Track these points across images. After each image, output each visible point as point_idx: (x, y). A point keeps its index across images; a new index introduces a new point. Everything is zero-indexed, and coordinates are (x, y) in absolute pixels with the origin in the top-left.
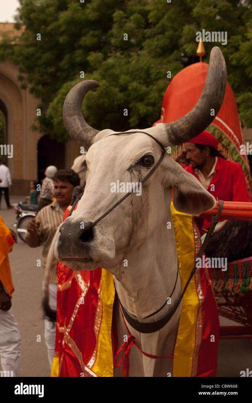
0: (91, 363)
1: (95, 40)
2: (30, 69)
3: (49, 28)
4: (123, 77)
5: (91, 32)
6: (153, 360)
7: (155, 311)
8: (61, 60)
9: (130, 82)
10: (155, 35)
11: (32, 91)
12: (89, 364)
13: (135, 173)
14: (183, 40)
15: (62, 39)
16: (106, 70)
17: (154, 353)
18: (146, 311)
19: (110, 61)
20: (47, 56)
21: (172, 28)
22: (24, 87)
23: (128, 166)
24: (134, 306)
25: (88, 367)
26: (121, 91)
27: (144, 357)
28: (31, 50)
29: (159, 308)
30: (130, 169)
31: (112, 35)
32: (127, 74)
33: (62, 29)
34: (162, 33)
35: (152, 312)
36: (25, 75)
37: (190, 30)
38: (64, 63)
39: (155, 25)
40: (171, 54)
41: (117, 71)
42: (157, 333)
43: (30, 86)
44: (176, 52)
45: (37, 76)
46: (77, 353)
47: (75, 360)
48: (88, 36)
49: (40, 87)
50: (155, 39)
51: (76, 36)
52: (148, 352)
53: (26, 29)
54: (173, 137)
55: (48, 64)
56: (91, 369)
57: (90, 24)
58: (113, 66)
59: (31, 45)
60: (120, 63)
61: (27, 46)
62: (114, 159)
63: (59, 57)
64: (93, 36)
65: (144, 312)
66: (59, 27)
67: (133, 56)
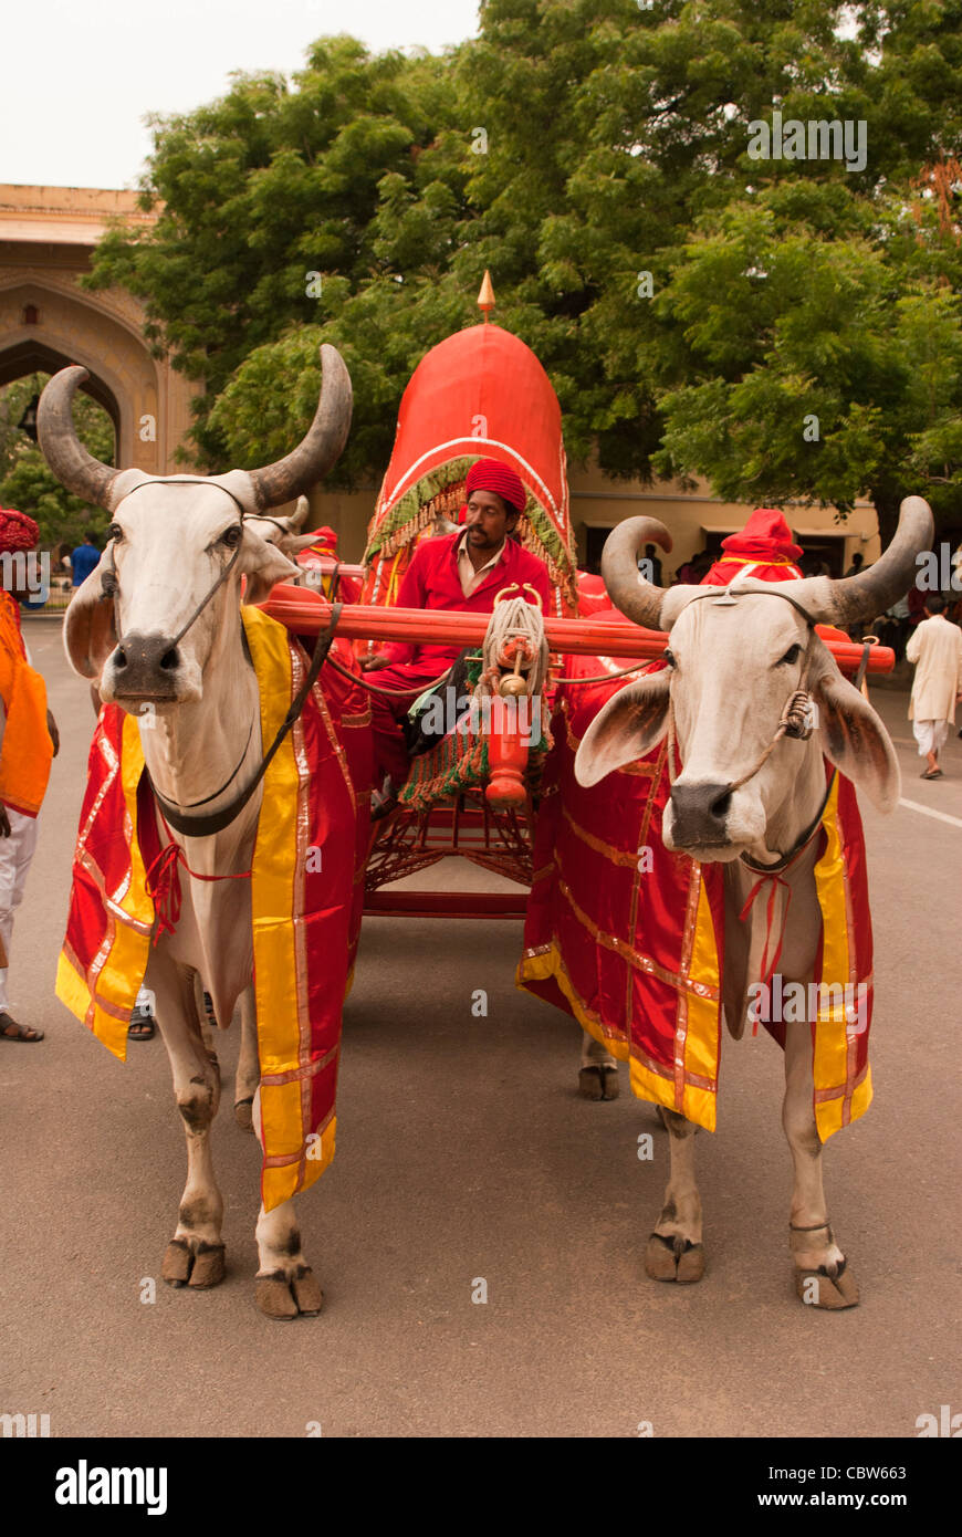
0: (119, 894)
1: (336, 242)
2: (174, 310)
3: (223, 210)
4: (396, 336)
5: (326, 224)
6: (210, 884)
7: (209, 795)
8: (252, 288)
9: (414, 350)
10: (481, 235)
11: (178, 364)
12: (114, 897)
13: (217, 556)
14: (542, 252)
15: (253, 238)
16: (354, 320)
17: (210, 873)
18: (196, 795)
19: (367, 296)
20: (216, 278)
21: (524, 218)
22: (159, 354)
23: (205, 544)
24: (175, 784)
25: (113, 901)
26: (389, 372)
27: (193, 880)
28: (177, 261)
29: (216, 790)
30: (208, 550)
31: (376, 234)
32: (407, 329)
33: (255, 213)
34: (500, 231)
35: (203, 798)
36: (163, 325)
37: (558, 229)
38: (257, 297)
39: (481, 211)
40: (516, 284)
41: (382, 321)
42: (212, 838)
43: (174, 351)
44: (530, 278)
45: (190, 329)
46: (99, 879)
47: (94, 892)
48: (319, 230)
49: (201, 354)
50: (480, 245)
51: (288, 232)
52: (199, 871)
53: (168, 209)
54: (262, 497)
55: (219, 297)
56: (118, 905)
57: (326, 203)
58: (372, 310)
59: (179, 251)
60: (392, 302)
61: (169, 253)
62: (182, 531)
63: (247, 282)
64: (330, 231)
65: (190, 795)
66: (249, 207)
67: (423, 286)
